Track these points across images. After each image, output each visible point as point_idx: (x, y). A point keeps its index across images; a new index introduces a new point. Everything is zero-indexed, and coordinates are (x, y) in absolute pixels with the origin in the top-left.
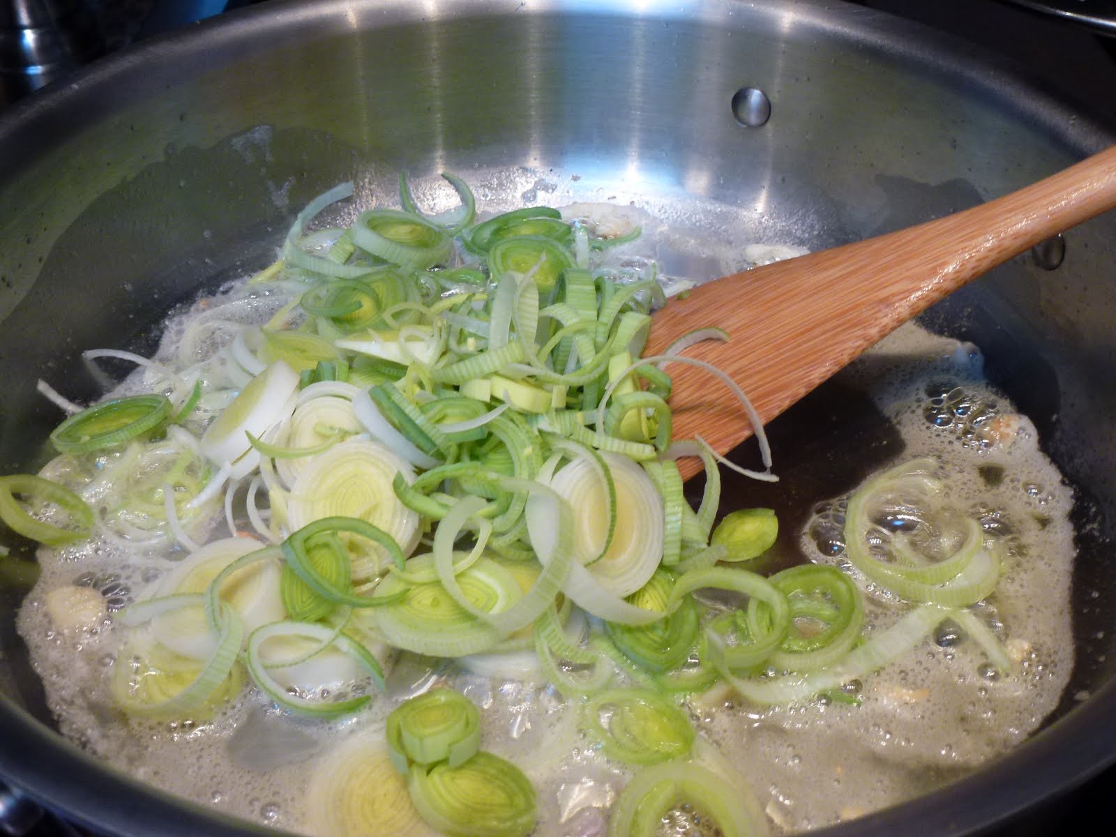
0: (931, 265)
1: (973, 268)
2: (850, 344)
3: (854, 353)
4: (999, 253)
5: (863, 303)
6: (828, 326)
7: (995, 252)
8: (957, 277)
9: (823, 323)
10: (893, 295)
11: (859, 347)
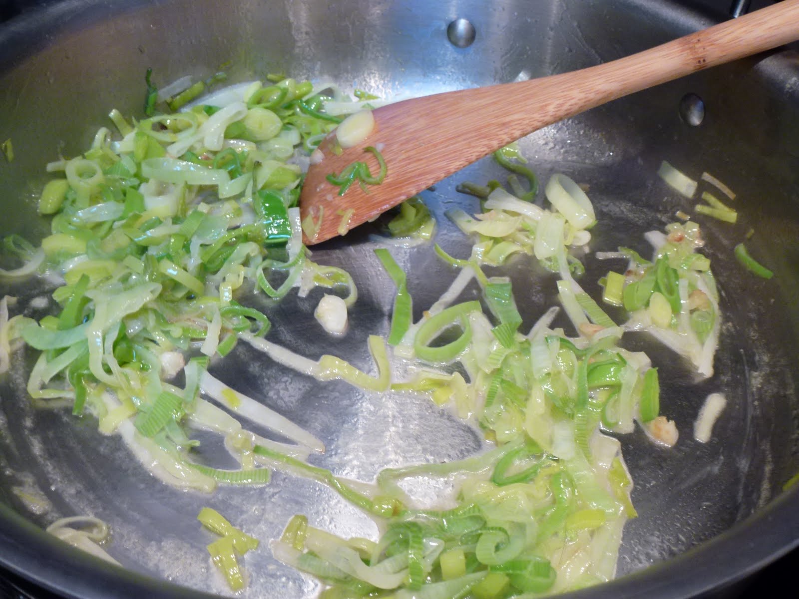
0: (541, 104)
1: (566, 110)
2: (478, 149)
3: (480, 155)
4: (585, 102)
5: (492, 124)
6: (469, 136)
7: (583, 101)
8: (556, 114)
9: (467, 133)
10: (512, 121)
11: (484, 151)
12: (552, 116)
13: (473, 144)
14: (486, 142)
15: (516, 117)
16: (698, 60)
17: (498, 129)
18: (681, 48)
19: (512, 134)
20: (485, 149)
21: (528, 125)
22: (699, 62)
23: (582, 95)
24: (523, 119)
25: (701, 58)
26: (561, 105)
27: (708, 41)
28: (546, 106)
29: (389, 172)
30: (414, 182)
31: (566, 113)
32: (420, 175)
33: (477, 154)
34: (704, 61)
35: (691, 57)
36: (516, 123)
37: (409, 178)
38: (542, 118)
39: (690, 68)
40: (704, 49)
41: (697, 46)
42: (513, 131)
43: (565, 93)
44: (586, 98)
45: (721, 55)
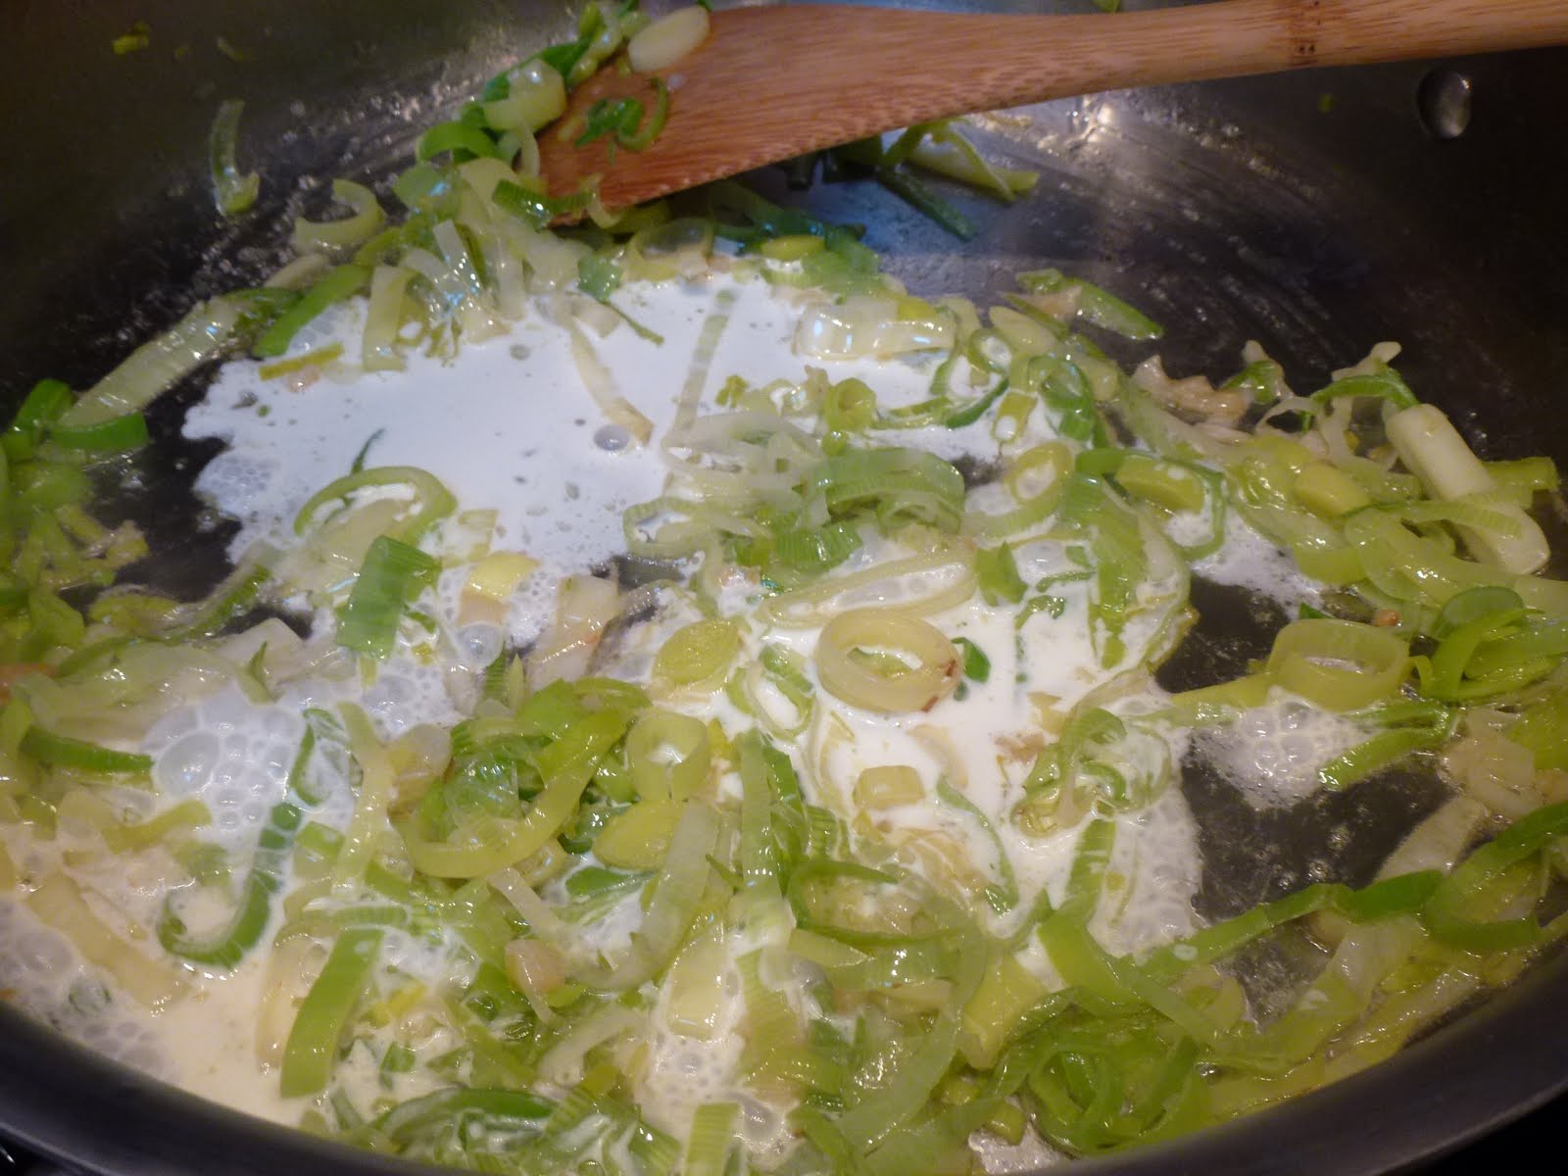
0: (975, 66)
5: (874, 83)
6: (823, 96)
12: (985, 94)
13: (821, 115)
14: (845, 117)
15: (919, 79)
16: (1299, 44)
17: (877, 97)
18: (1277, 12)
19: (899, 112)
20: (839, 129)
21: (935, 102)
22: (1302, 49)
23: (1054, 66)
24: (931, 87)
25: (1307, 41)
26: (1011, 76)
27: (1334, 8)
28: (982, 70)
29: (664, 134)
30: (691, 163)
31: (1014, 94)
32: (708, 151)
33: (821, 136)
34: (1312, 49)
35: (1287, 34)
36: (916, 91)
37: (688, 154)
38: (964, 95)
39: (1281, 58)
40: (1319, 23)
41: (1308, 14)
42: (903, 108)
43: (1026, 54)
44: (1060, 73)
45: (1349, 44)
